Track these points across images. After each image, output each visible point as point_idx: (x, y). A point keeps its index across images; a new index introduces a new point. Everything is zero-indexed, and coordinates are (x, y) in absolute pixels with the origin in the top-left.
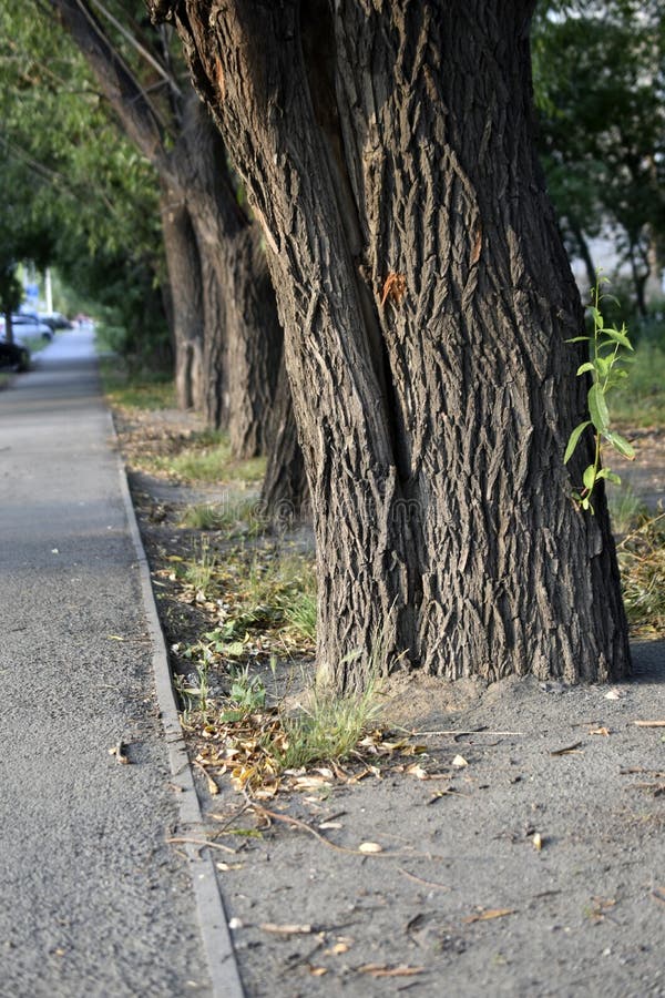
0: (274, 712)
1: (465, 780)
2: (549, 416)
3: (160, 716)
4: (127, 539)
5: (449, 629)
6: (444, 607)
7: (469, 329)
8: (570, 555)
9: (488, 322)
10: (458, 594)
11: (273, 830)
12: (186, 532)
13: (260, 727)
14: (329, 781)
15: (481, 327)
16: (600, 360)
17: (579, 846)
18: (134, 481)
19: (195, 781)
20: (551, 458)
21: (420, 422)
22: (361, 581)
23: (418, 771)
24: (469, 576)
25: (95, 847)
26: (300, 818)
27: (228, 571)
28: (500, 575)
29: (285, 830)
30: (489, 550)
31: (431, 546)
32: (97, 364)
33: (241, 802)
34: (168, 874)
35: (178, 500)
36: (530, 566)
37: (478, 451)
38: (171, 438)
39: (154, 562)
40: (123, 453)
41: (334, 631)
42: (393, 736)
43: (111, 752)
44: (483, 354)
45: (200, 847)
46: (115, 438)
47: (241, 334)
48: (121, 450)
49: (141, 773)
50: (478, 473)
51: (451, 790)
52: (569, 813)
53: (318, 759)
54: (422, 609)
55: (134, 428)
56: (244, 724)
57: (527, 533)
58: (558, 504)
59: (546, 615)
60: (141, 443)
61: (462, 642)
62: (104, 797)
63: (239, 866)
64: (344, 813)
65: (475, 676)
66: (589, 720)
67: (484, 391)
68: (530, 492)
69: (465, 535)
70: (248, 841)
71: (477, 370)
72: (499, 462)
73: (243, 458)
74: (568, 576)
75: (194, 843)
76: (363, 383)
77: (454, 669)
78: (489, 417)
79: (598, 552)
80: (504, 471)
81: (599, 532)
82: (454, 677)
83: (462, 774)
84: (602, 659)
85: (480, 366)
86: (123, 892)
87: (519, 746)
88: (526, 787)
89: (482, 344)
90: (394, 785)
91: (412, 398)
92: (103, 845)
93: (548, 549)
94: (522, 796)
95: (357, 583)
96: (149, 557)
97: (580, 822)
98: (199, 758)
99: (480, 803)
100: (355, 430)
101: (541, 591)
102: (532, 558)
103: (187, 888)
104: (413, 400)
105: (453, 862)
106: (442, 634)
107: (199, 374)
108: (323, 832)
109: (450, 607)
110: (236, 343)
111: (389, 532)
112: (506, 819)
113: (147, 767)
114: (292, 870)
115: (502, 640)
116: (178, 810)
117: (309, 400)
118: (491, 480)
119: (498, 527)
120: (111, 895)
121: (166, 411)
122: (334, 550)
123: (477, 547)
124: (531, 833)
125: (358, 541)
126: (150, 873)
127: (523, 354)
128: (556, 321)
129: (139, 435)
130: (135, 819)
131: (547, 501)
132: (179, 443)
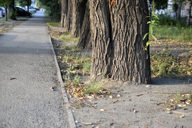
0: (83, 84)
1: (120, 99)
2: (141, 31)
3: (60, 83)
4: (51, 50)
5: (117, 71)
6: (116, 67)
7: (127, 13)
8: (142, 59)
9: (131, 12)
10: (119, 64)
11: (83, 105)
12: (63, 50)
13: (80, 86)
14: (93, 97)
15: (129, 13)
16: (152, 21)
17: (143, 113)
18: (52, 39)
19: (67, 95)
20: (140, 40)
21: (115, 30)
22: (101, 60)
23: (111, 97)
24: (122, 61)
25: (48, 105)
26: (88, 103)
27: (71, 58)
28: (128, 61)
29: (85, 105)
30: (126, 56)
31: (115, 55)
32: (45, 17)
33: (76, 100)
34: (63, 112)
35: (61, 44)
36: (134, 60)
37: (126, 37)
38: (59, 32)
39: (57, 55)
40: (50, 34)
41: (94, 69)
42: (105, 90)
43: (50, 88)
44: (129, 18)
45: (69, 107)
46: (48, 32)
47: (75, 13)
48: (49, 34)
49: (57, 93)
50: (126, 41)
51: (117, 101)
52: (141, 107)
53: (91, 93)
54: (112, 67)
55: (52, 30)
56: (77, 85)
57: (134, 54)
58: (140, 49)
59: (136, 70)
60: (53, 33)
61: (119, 74)
62: (50, 96)
63: (76, 111)
64: (97, 103)
65: (121, 81)
66: (143, 90)
67: (129, 25)
68: (135, 46)
69: (122, 53)
70: (78, 107)
71: (127, 21)
72: (130, 39)
73: (74, 37)
74: (141, 63)
75: (68, 106)
76: (105, 21)
77: (117, 79)
78: (129, 30)
79: (147, 58)
80: (131, 41)
81: (148, 55)
82: (117, 80)
83: (119, 98)
84: (146, 79)
85: (128, 20)
86: (54, 114)
87: (130, 94)
88: (132, 101)
89: (129, 16)
90: (106, 99)
91: (114, 25)
92: (50, 105)
93: (138, 57)
94: (131, 103)
95: (100, 60)
96: (56, 54)
97: (143, 109)
98: (68, 91)
99: (123, 104)
100: (103, 31)
101: (135, 65)
102: (134, 59)
103: (67, 114)
104: (115, 26)
105: (118, 114)
106: (116, 72)
107: (65, 21)
108: (93, 106)
109: (118, 67)
110: (74, 15)
111: (107, 51)
112: (128, 107)
113: (58, 92)
114: (87, 113)
115: (127, 74)
116: (64, 100)
117: (94, 24)
118: (128, 43)
119: (129, 52)
120: (52, 114)
121: (58, 27)
122: (96, 54)
123: (124, 55)
124: (134, 110)
125: (101, 52)
126: (59, 111)
127: (137, 19)
128: (144, 13)
129: (53, 31)
130: (56, 101)
131: (138, 48)
132: (61, 34)
